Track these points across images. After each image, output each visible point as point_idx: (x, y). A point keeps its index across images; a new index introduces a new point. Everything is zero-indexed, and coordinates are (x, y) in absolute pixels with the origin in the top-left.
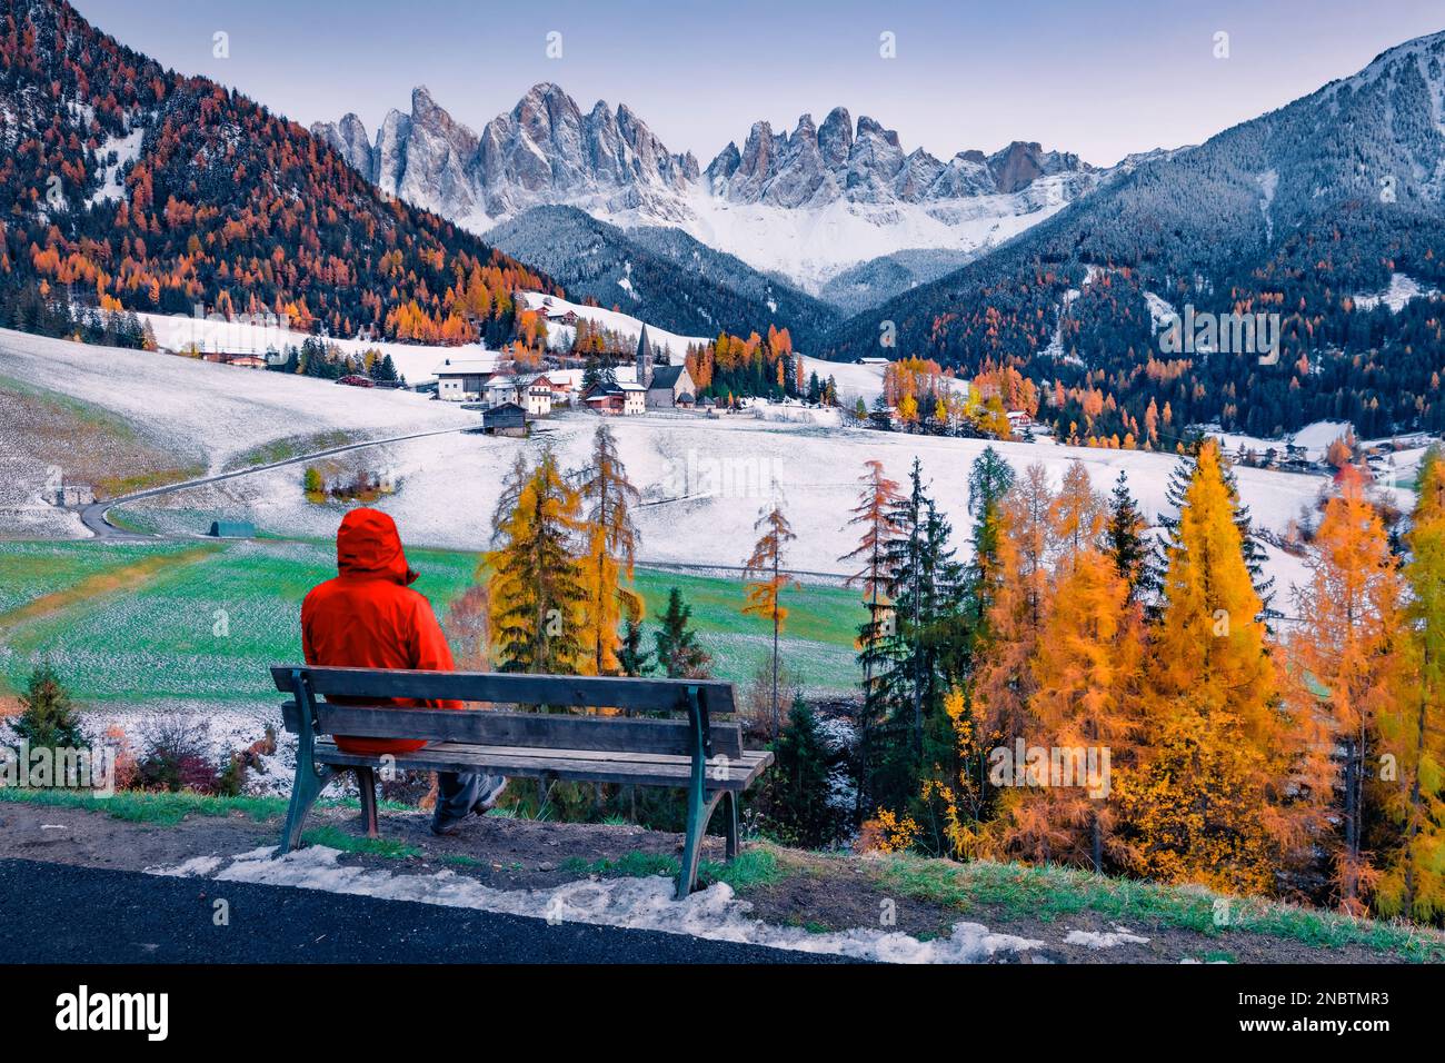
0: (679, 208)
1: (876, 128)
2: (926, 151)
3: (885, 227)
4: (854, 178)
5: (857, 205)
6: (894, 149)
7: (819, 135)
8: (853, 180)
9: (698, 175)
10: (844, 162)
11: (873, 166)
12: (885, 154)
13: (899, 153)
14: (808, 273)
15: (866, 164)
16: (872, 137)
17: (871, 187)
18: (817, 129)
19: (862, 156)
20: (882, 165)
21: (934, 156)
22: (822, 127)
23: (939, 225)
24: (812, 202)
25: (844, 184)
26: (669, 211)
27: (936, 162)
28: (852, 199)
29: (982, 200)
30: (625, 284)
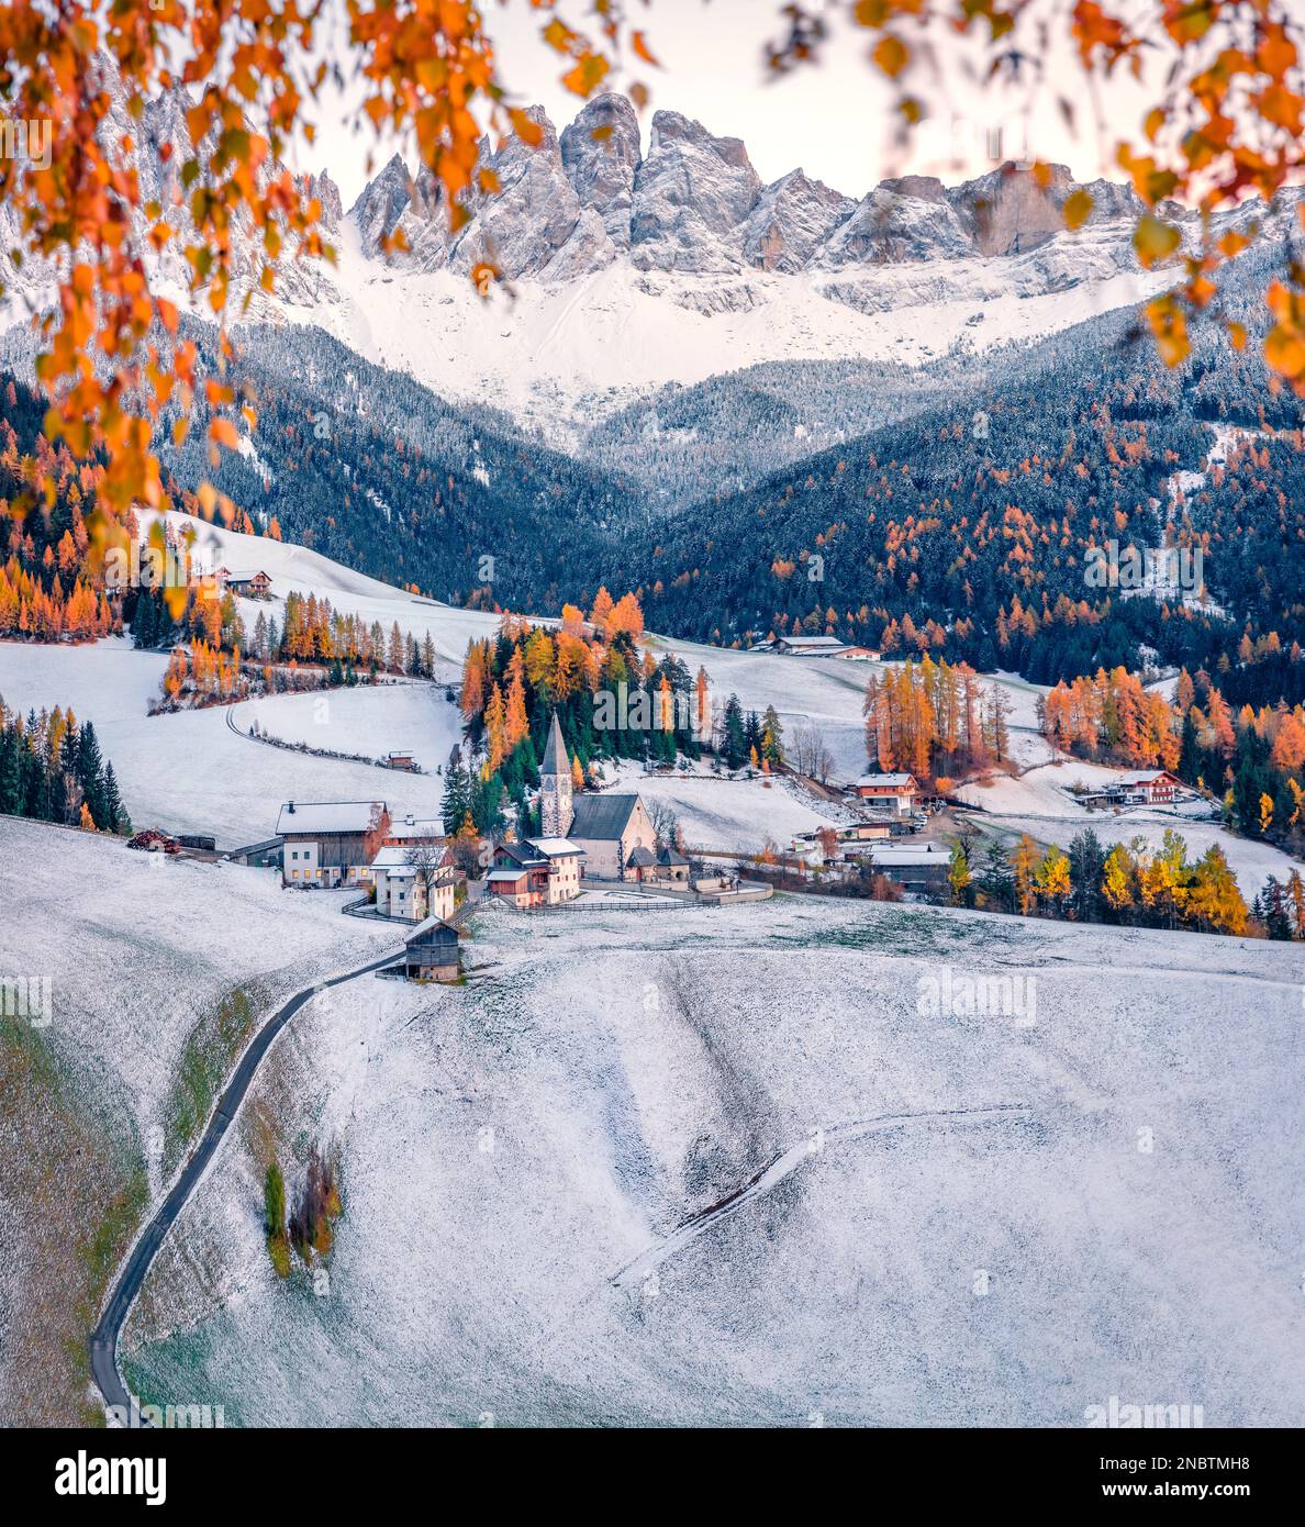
0: (310, 281)
1: (694, 133)
2: (811, 174)
3: (722, 319)
4: (647, 224)
5: (654, 276)
6: (739, 172)
7: (564, 145)
8: (642, 229)
9: (339, 216)
10: (624, 195)
11: (691, 202)
12: (720, 182)
13: (750, 179)
14: (549, 407)
15: (673, 199)
16: (687, 149)
17: (686, 242)
18: (559, 133)
19: (664, 184)
20: (711, 201)
21: (829, 184)
22: (569, 129)
23: (845, 312)
24: (551, 268)
25: (625, 235)
26: (293, 287)
27: (834, 197)
28: (643, 264)
29: (942, 268)
30: (246, 447)
